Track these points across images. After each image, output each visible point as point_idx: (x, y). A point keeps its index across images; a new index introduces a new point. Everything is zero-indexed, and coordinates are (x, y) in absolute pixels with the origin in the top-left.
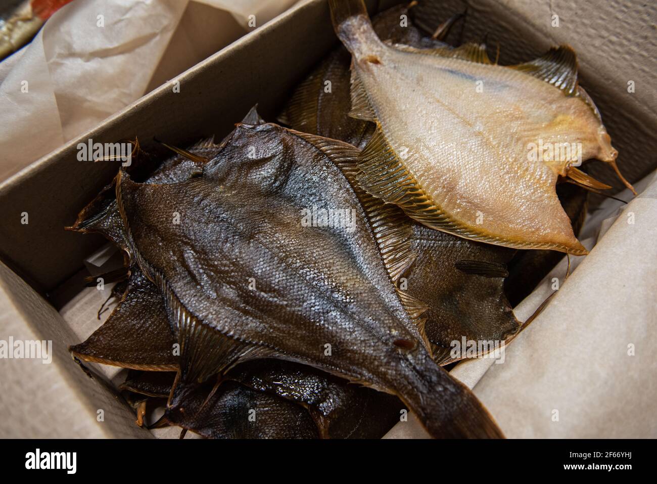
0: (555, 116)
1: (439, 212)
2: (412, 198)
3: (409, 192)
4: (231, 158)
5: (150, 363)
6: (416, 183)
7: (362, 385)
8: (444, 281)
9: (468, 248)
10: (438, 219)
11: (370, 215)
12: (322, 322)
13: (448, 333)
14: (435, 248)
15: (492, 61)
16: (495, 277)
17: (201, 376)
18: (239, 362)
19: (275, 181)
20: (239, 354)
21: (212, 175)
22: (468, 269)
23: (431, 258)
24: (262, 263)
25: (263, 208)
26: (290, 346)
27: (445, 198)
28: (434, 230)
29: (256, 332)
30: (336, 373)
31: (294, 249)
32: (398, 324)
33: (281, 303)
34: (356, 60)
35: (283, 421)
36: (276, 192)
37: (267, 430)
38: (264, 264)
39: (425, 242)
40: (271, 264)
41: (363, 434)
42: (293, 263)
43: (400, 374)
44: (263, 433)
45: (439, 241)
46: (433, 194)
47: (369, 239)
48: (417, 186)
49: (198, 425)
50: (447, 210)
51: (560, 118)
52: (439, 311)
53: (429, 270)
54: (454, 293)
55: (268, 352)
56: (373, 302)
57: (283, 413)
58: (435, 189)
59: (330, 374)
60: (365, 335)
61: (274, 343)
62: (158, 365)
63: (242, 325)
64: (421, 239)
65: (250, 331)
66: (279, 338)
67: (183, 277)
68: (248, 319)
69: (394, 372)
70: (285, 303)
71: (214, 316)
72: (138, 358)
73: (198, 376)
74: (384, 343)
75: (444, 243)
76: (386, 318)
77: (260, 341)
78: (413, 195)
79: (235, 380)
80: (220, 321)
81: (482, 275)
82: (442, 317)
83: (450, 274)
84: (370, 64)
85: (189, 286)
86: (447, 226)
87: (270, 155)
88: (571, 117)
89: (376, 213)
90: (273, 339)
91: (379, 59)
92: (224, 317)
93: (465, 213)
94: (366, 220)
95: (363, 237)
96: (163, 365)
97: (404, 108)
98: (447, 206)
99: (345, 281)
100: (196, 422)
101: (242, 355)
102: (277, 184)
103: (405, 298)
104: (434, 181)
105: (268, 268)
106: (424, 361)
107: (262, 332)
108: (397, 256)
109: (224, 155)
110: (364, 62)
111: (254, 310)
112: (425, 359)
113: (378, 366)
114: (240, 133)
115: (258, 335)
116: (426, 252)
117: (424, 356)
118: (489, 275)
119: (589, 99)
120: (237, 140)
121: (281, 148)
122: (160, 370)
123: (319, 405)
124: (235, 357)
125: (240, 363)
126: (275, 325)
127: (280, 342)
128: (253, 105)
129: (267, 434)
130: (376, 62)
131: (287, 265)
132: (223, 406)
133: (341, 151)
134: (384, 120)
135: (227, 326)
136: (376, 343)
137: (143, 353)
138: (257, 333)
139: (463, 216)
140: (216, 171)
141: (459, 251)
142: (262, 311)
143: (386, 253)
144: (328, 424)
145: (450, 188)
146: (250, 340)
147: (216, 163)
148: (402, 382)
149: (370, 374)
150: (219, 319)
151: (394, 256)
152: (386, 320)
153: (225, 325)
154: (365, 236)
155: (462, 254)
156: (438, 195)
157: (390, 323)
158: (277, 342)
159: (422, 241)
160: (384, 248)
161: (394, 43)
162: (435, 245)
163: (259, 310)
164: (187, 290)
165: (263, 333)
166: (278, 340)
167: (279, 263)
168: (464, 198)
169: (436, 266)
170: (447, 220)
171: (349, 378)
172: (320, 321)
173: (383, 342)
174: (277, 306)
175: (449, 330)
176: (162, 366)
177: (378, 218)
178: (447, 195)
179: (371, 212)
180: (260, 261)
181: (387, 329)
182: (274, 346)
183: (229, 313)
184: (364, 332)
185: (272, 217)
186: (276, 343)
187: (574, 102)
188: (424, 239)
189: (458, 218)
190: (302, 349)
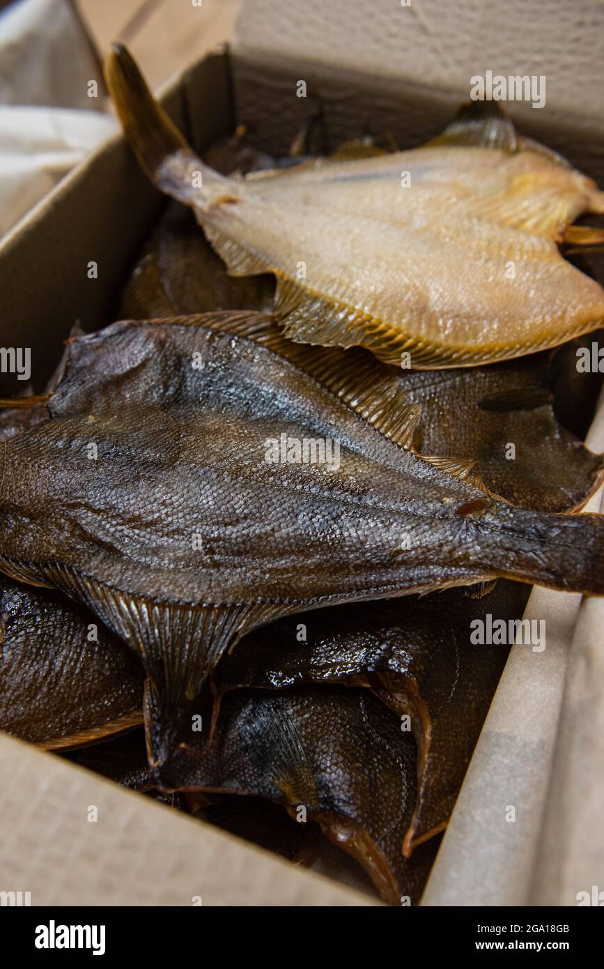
0: (509, 180)
1: (420, 345)
2: (376, 338)
3: (368, 332)
4: (83, 382)
5: (86, 728)
6: (370, 319)
7: (442, 589)
8: (474, 431)
9: (485, 378)
10: (424, 356)
11: (328, 384)
12: (338, 532)
13: (515, 498)
14: (440, 392)
15: (390, 150)
16: (538, 406)
17: (190, 685)
18: (242, 635)
19: (166, 388)
20: (234, 628)
21: (66, 411)
22: (496, 406)
23: (440, 408)
24: (208, 486)
25: (169, 423)
26: (305, 587)
27: (420, 324)
28: (425, 371)
29: (244, 587)
30: (393, 594)
31: (245, 455)
32: (446, 492)
33: (263, 531)
34: (202, 211)
35: (341, 724)
36: (176, 401)
37: (324, 746)
38: (211, 487)
39: (422, 390)
40: (222, 484)
41: (470, 685)
42: (254, 473)
43: (488, 546)
44: (319, 754)
45: (440, 382)
46: (399, 324)
47: (344, 413)
48: (373, 321)
49: (212, 779)
50: (432, 338)
51: (517, 181)
52: (489, 473)
53: (446, 425)
54: (495, 444)
55: (274, 611)
56: (396, 481)
57: (335, 713)
58: (401, 316)
59: (384, 599)
60: (410, 521)
61: (279, 594)
62: (101, 724)
63: (219, 584)
64: (414, 390)
65: (236, 589)
66: (283, 583)
67: (94, 555)
68: (223, 573)
69: (479, 548)
70: (269, 528)
71: (171, 587)
72: (63, 725)
73: (184, 689)
74: (442, 519)
75: (448, 383)
76: (426, 491)
77: (256, 599)
78: (375, 334)
79: (240, 686)
80: (183, 590)
81: (519, 409)
82: (497, 479)
83: (477, 420)
84: (225, 207)
85: (109, 562)
86: (439, 359)
87: (139, 362)
88: (530, 176)
89: (335, 378)
90: (275, 589)
91: (234, 196)
92: (186, 582)
93: (456, 333)
94: (325, 392)
95: (333, 412)
96: (108, 722)
97: (303, 238)
98: (428, 333)
99: (340, 471)
100: (209, 777)
101: (240, 627)
102: (171, 391)
103: (436, 462)
104: (394, 309)
105: (221, 491)
106: (511, 515)
107: (254, 583)
108: (394, 418)
109: (69, 381)
110: (215, 207)
111: (226, 557)
112: (511, 512)
113: (450, 552)
114: (79, 349)
115: (249, 590)
116: (430, 403)
117: (508, 510)
118: (530, 408)
119: (540, 148)
120: (78, 359)
121: (151, 346)
122: (107, 733)
123: (388, 664)
124: (230, 634)
125: (243, 637)
126: (270, 566)
127: (288, 589)
128: (72, 324)
129: (326, 752)
130: (232, 201)
131: (246, 478)
132: (239, 738)
133: (241, 321)
134: (283, 264)
135: (197, 593)
136: (431, 523)
137: (69, 712)
138: (246, 588)
139: (456, 338)
140: (70, 404)
141: (475, 387)
142: (239, 553)
143: (377, 420)
144: (416, 684)
145: (422, 310)
146: (242, 600)
147: (64, 395)
148: (496, 555)
149: (446, 569)
150: (180, 588)
151: (389, 419)
152: (428, 493)
153: (194, 593)
154: (335, 410)
155: (479, 388)
156: (409, 324)
157: (436, 494)
158: (283, 589)
159: (418, 391)
160: (370, 416)
161: (244, 173)
162: (438, 390)
163: (234, 555)
164: (109, 567)
165: (256, 585)
166: (283, 587)
167: (232, 480)
168: (447, 313)
169: (453, 416)
170: (438, 351)
171: (415, 591)
172: (334, 531)
173: (439, 519)
174: (259, 537)
175: (515, 494)
176: (109, 725)
177: (341, 384)
178: (420, 319)
179: (326, 380)
180: (204, 486)
181: (435, 502)
182: (280, 599)
183: (192, 575)
184: (406, 518)
185: (190, 429)
186: (282, 592)
187: (524, 159)
188: (419, 388)
189: (451, 342)
190: (326, 585)
